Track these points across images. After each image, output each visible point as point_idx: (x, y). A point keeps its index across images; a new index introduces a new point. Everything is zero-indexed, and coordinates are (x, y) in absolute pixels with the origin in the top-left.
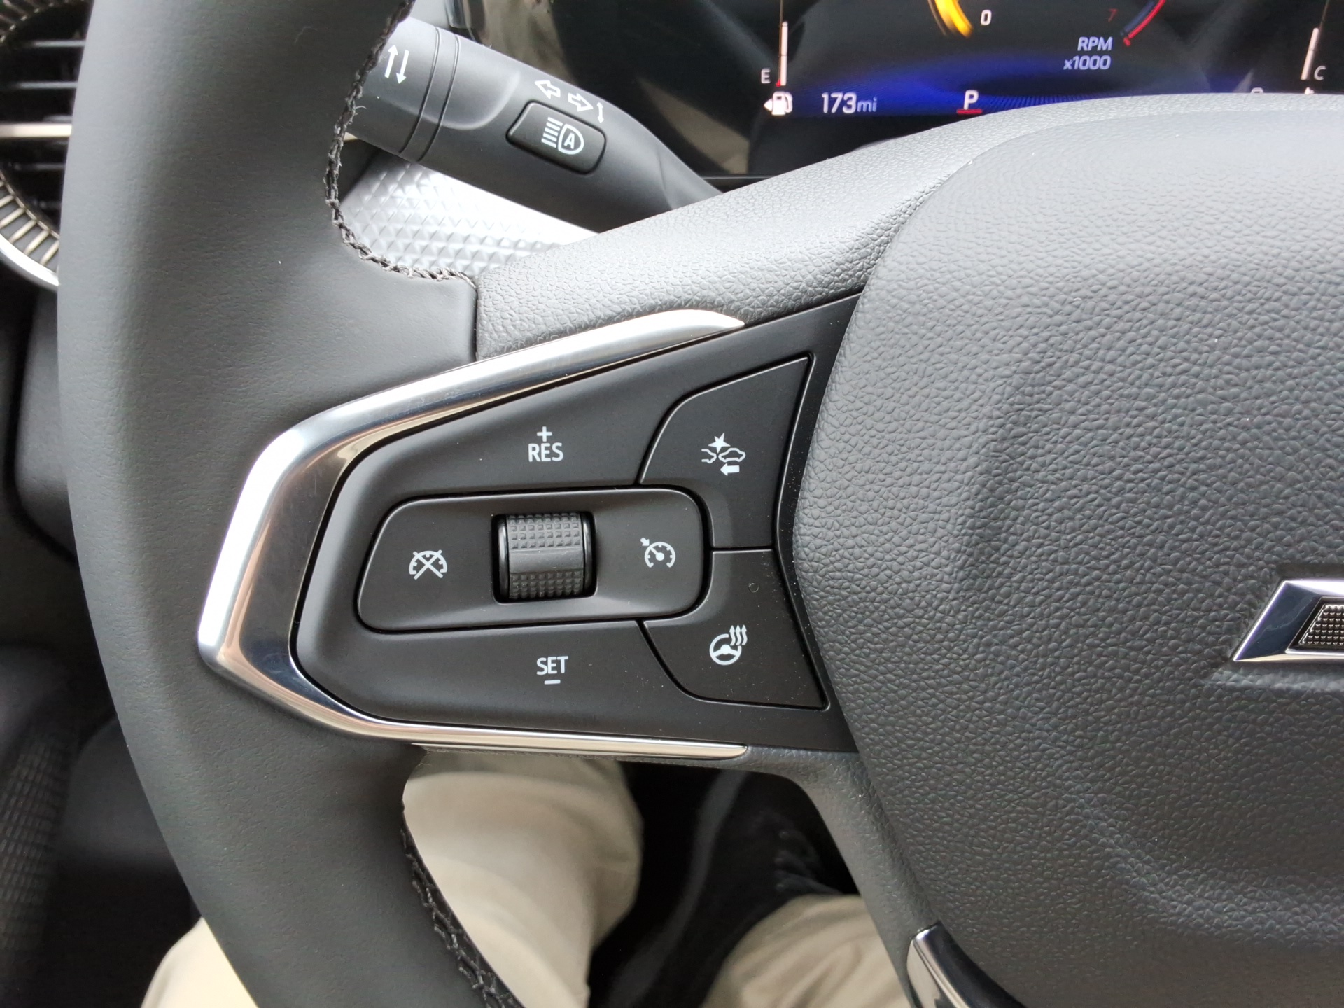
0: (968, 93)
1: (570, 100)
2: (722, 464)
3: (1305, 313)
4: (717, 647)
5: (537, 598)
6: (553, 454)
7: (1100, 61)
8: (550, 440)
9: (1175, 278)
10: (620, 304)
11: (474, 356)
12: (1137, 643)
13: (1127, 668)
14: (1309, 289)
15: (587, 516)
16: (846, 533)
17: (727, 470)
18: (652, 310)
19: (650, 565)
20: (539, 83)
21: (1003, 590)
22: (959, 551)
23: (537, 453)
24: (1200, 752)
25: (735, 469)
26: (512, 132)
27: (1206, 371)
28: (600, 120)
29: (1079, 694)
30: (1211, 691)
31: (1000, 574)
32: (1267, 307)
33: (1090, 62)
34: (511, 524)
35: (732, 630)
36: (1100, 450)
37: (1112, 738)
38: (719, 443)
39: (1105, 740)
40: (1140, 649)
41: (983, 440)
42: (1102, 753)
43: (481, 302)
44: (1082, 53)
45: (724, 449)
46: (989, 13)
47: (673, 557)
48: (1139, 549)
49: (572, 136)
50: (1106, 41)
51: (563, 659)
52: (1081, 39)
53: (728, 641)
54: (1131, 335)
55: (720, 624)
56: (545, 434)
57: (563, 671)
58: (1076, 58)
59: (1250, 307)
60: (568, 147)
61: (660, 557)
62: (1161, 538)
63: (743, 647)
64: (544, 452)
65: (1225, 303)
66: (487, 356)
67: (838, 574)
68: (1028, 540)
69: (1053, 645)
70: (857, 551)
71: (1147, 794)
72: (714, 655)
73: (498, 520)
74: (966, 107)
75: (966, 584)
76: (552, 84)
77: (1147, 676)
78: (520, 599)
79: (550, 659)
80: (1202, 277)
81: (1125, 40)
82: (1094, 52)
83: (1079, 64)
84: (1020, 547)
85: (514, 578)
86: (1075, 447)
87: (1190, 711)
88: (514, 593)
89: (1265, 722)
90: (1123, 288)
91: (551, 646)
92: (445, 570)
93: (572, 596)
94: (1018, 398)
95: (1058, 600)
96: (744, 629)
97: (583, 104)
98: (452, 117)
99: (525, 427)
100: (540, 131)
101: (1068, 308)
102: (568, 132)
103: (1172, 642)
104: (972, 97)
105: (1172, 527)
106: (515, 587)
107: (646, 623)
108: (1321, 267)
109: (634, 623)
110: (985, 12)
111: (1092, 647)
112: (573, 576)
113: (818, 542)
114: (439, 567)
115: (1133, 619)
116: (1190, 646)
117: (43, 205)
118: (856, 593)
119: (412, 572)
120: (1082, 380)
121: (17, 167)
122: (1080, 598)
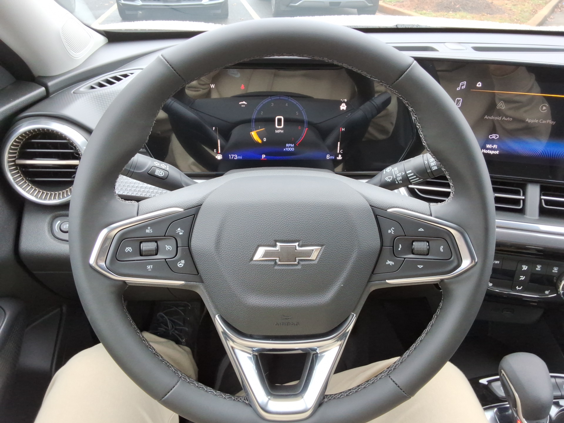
0: (263, 155)
1: (161, 166)
2: (179, 233)
3: (262, 209)
4: (179, 264)
5: (147, 256)
6: (150, 231)
7: (292, 149)
8: (150, 229)
9: (245, 204)
10: (163, 207)
11: (137, 215)
12: (240, 258)
13: (239, 262)
14: (263, 205)
15: (156, 242)
16: (198, 243)
17: (180, 234)
18: (168, 208)
19: (167, 250)
20: (155, 163)
21: (221, 250)
22: (214, 245)
23: (148, 231)
24: (250, 274)
25: (182, 234)
26: (149, 172)
27: (248, 217)
28: (168, 169)
29: (232, 266)
30: (251, 265)
31: (220, 248)
32: (257, 208)
33: (289, 149)
34: (143, 243)
35: (182, 261)
36: (233, 229)
37: (238, 273)
38: (179, 229)
39: (237, 274)
40: (240, 259)
41: (217, 228)
42: (236, 276)
43: (139, 207)
44: (287, 147)
45: (180, 230)
46: (265, 138)
47: (171, 248)
48: (239, 243)
49: (161, 173)
50: (292, 145)
51: (152, 266)
52: (287, 144)
53: (181, 263)
54: (238, 212)
55: (180, 260)
56: (149, 228)
57: (152, 268)
58: (286, 148)
59: (254, 208)
60: (161, 175)
61: (169, 248)
62: (242, 242)
63: (184, 264)
64: (149, 231)
65: (251, 207)
66: (140, 216)
67: (197, 250)
68: (224, 243)
69: (228, 259)
70: (200, 246)
71: (244, 282)
72: (178, 265)
73: (141, 242)
74: (263, 158)
75: (215, 250)
76: (158, 162)
77: (241, 263)
78: (144, 256)
79: (149, 266)
80: (248, 204)
81: (297, 144)
82: (290, 147)
83: (287, 149)
84: (223, 244)
85: (143, 252)
86: (230, 228)
87: (248, 268)
88: (143, 255)
89: (259, 269)
90: (237, 205)
91: (149, 264)
92: (131, 251)
93: (154, 255)
94: (222, 221)
95: (229, 252)
96: (184, 261)
97: (164, 166)
98: (137, 170)
99: (146, 227)
100: (155, 172)
101: (230, 208)
102: (161, 172)
103: (245, 257)
104: (264, 156)
105: (244, 240)
106: (144, 253)
107: (166, 260)
108: (265, 202)
109: (164, 260)
110: (264, 138)
111: (234, 259)
112: (153, 252)
113: (194, 245)
114: (130, 250)
115: (239, 254)
116: (247, 258)
117: (30, 179)
118: (200, 252)
119: (126, 251)
120: (231, 219)
121: (24, 169)
122: (232, 251)
